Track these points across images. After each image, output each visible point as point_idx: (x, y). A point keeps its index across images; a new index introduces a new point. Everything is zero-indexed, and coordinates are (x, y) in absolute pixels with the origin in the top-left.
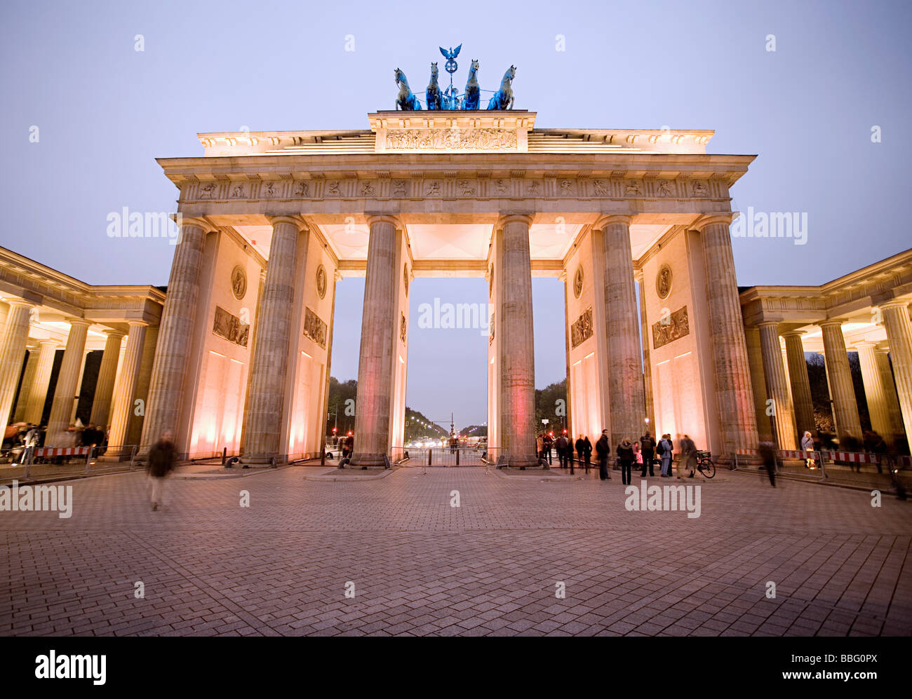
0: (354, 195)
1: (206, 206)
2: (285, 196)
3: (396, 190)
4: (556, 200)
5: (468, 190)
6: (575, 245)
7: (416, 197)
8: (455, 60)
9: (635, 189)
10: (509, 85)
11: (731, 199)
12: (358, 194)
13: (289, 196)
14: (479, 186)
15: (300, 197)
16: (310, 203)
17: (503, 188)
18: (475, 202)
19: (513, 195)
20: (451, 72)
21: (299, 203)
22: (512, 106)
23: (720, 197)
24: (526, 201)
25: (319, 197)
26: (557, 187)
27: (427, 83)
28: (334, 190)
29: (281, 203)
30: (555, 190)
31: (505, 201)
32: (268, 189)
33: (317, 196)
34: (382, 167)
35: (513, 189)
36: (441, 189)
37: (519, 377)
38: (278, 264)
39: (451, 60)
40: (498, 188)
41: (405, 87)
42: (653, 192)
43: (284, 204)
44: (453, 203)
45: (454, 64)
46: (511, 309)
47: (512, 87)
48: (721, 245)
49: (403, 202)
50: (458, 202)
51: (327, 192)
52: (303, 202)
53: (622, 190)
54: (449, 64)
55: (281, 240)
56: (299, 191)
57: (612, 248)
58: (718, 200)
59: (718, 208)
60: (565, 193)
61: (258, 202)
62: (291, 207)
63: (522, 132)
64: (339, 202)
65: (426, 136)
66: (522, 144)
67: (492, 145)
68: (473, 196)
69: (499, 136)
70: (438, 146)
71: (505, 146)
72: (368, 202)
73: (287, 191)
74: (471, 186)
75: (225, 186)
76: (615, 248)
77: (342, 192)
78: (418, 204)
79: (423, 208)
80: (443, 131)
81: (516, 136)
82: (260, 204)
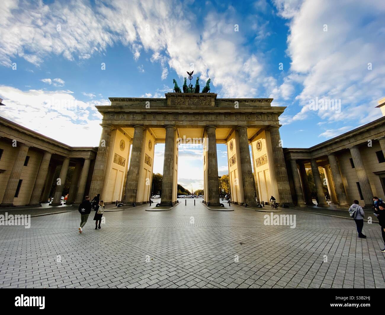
1: (112, 121)
3: (174, 118)
6: (230, 134)
7: (180, 120)
8: (191, 75)
9: (248, 117)
10: (208, 85)
11: (279, 120)
12: (162, 119)
13: (140, 119)
14: (200, 117)
17: (207, 117)
19: (210, 120)
20: (191, 79)
21: (143, 121)
22: (210, 91)
23: (275, 119)
24: (214, 121)
27: (183, 84)
28: (155, 117)
30: (223, 118)
31: (208, 122)
32: (133, 117)
33: (149, 119)
34: (170, 111)
35: (210, 118)
36: (188, 118)
37: (213, 176)
39: (191, 76)
41: (176, 85)
42: (254, 119)
43: (138, 121)
44: (192, 122)
46: (210, 155)
47: (209, 85)
48: (276, 135)
49: (177, 122)
51: (152, 118)
52: (145, 121)
53: (244, 118)
54: (190, 77)
55: (137, 133)
56: (143, 117)
57: (241, 136)
58: (275, 121)
59: (275, 123)
60: (226, 119)
61: (129, 120)
62: (140, 122)
63: (213, 100)
64: (156, 121)
65: (183, 101)
66: (213, 104)
67: (203, 104)
68: (198, 120)
69: (206, 101)
70: (187, 104)
71: (207, 104)
72: (165, 121)
73: (139, 117)
74: (197, 117)
75: (118, 115)
76: (242, 136)
77: (157, 118)
78: (181, 122)
79: (183, 124)
80: (188, 99)
81: (211, 101)
82: (130, 121)
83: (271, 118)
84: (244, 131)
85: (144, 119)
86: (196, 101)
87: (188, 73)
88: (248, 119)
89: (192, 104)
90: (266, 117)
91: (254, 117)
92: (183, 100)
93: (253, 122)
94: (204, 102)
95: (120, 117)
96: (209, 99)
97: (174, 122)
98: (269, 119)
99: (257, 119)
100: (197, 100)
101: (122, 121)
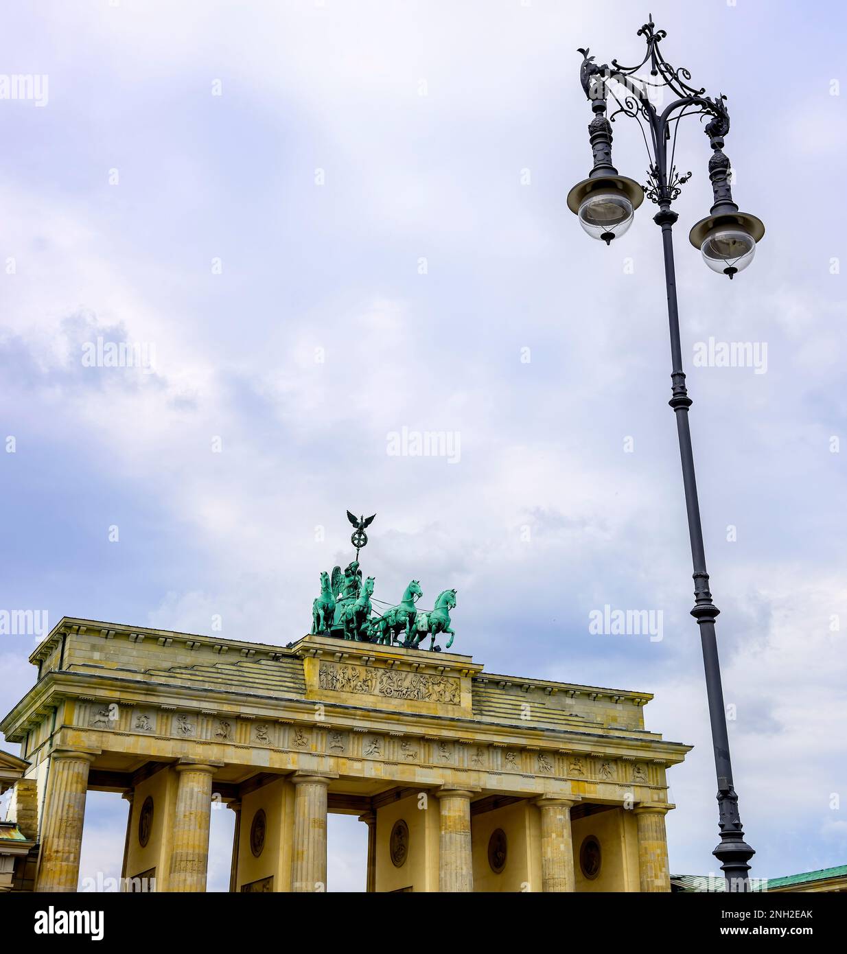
0: (286, 746)
1: (102, 736)
2: (204, 737)
3: (333, 744)
4: (500, 774)
5: (411, 753)
7: (355, 756)
9: (578, 767)
11: (668, 787)
12: (290, 744)
13: (209, 738)
14: (422, 750)
15: (220, 740)
16: (233, 749)
17: (447, 754)
18: (417, 769)
19: (456, 765)
20: (358, 546)
21: (222, 747)
23: (658, 782)
24: (469, 772)
25: (245, 743)
26: (501, 759)
28: (264, 737)
29: (198, 745)
30: (499, 762)
31: (449, 772)
32: (183, 725)
33: (243, 741)
34: (325, 719)
35: (456, 757)
36: (382, 750)
38: (197, 827)
39: (360, 532)
40: (442, 754)
42: (595, 775)
43: (201, 746)
45: (363, 537)
48: (657, 840)
50: (400, 767)
51: (253, 739)
52: (226, 747)
53: (565, 768)
54: (357, 536)
55: (200, 795)
56: (220, 731)
57: (554, 835)
58: (656, 788)
59: (656, 798)
60: (509, 766)
61: (169, 739)
62: (210, 752)
63: (466, 684)
64: (268, 752)
65: (363, 676)
66: (466, 699)
67: (434, 697)
68: (416, 761)
69: (442, 686)
70: (377, 692)
71: (448, 699)
72: (301, 756)
73: (205, 731)
74: (413, 748)
75: (127, 715)
76: (558, 836)
77: (272, 739)
78: (357, 765)
79: (363, 770)
80: (382, 671)
81: (458, 688)
82: (172, 742)
83: (643, 776)
84: (562, 817)
85: (223, 740)
86: (406, 683)
87: (352, 518)
88: (576, 772)
89: (396, 694)
90: (631, 772)
91: (595, 771)
92: (361, 671)
93: (592, 786)
94: (436, 687)
95: (135, 722)
96: (451, 680)
97: (331, 761)
98: (638, 779)
99: (605, 777)
100: (411, 676)
101: (141, 739)
